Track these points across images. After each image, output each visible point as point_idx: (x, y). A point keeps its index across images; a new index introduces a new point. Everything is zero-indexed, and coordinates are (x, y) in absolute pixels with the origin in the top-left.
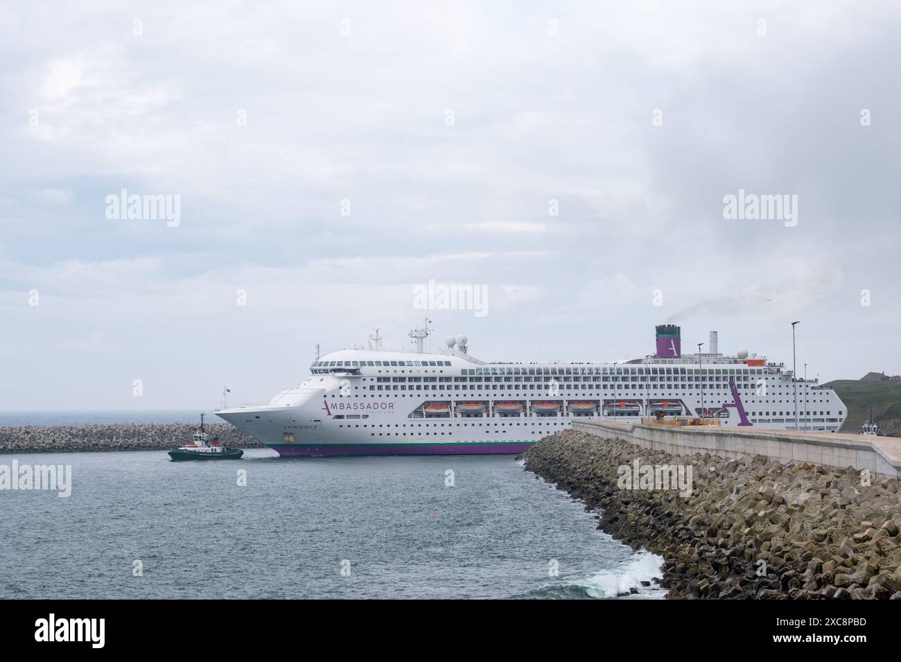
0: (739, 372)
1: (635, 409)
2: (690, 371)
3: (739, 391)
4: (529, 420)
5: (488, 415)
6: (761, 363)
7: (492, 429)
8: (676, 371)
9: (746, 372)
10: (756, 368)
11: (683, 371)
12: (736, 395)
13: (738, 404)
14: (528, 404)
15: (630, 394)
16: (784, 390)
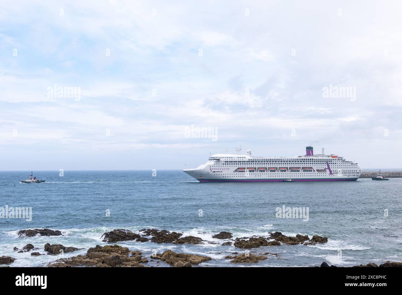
0: (329, 159)
1: (298, 170)
2: (315, 159)
3: (329, 165)
4: (268, 173)
5: (256, 171)
6: (336, 157)
7: (257, 175)
8: (310, 159)
9: (331, 159)
10: (334, 158)
11: (313, 159)
12: (328, 166)
13: (329, 168)
14: (267, 169)
15: (297, 166)
16: (343, 165)
